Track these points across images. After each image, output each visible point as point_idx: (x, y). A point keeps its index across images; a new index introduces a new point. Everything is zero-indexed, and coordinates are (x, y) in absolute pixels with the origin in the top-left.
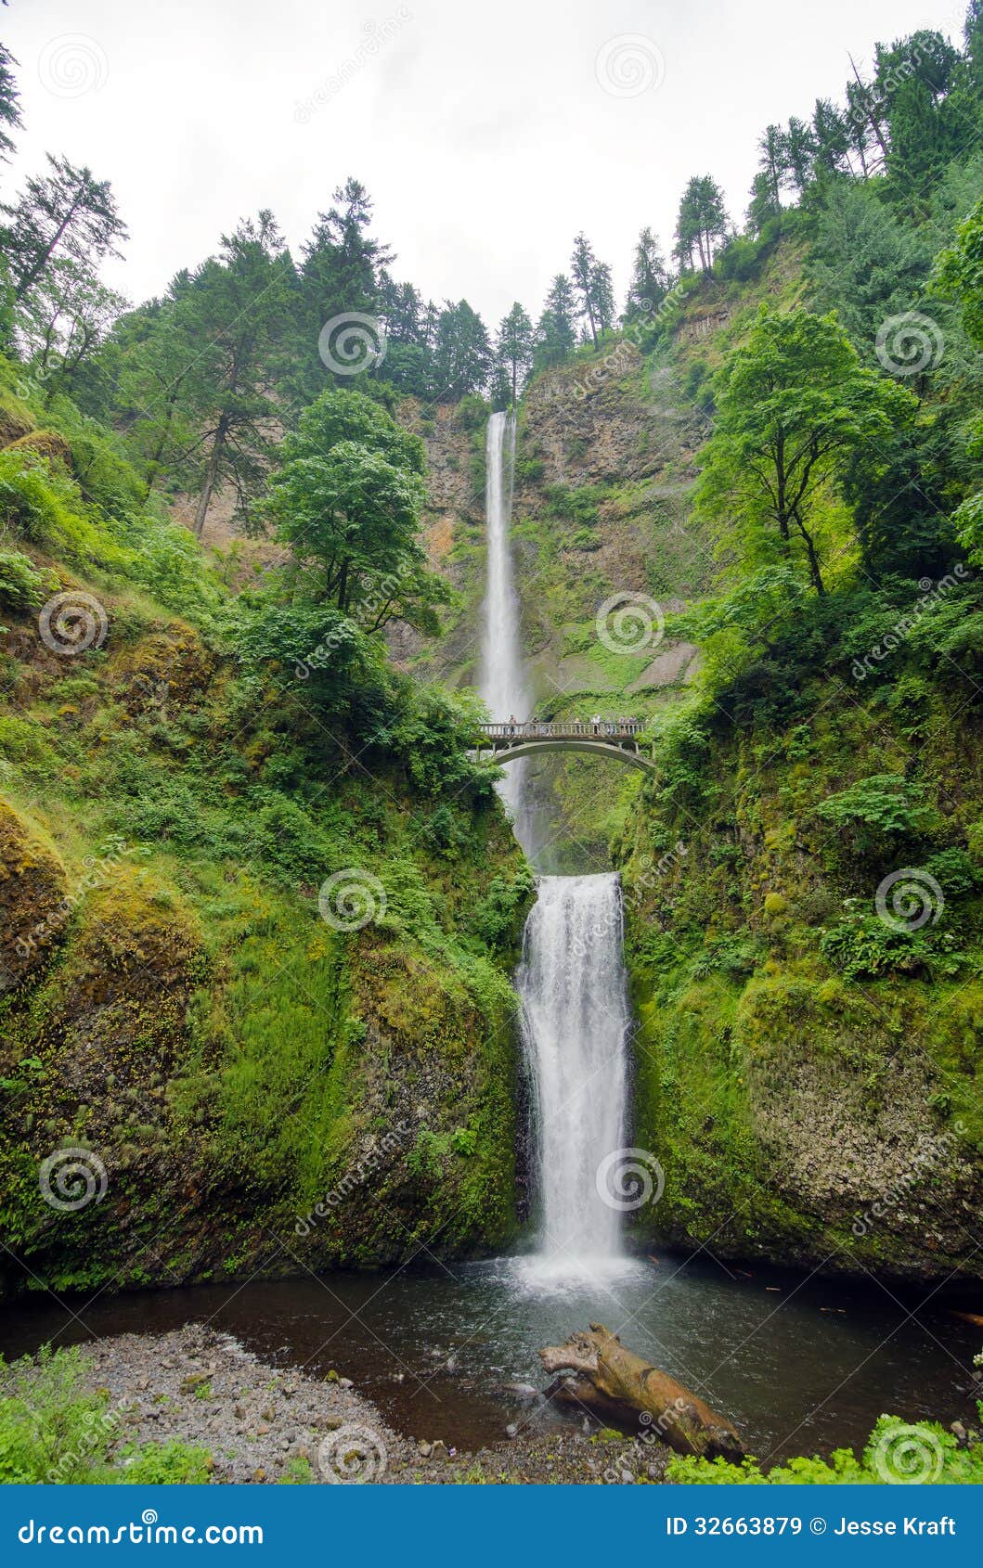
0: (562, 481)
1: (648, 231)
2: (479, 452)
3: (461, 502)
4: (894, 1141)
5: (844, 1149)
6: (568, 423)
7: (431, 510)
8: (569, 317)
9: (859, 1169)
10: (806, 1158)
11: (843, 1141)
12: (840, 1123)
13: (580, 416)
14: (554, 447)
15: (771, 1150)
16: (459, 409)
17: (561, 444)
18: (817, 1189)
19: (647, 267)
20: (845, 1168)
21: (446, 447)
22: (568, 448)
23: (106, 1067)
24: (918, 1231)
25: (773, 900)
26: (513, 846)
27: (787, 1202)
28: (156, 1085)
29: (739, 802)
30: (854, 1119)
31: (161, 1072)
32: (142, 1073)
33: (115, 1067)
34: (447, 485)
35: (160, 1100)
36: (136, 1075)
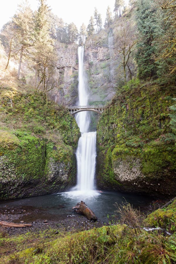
0: (92, 61)
1: (109, 6)
2: (77, 55)
3: (73, 65)
4: (134, 172)
5: (127, 174)
6: (93, 48)
8: (93, 25)
9: (129, 177)
10: (121, 175)
11: (126, 172)
13: (95, 47)
14: (91, 54)
15: (115, 174)
16: (72, 46)
17: (92, 53)
18: (122, 180)
19: (108, 14)
20: (126, 177)
21: (70, 54)
22: (93, 54)
23: (4, 166)
24: (137, 186)
25: (118, 135)
26: (77, 128)
27: (118, 182)
28: (14, 168)
29: (115, 119)
30: (128, 169)
31: (15, 166)
32: (11, 166)
33: (6, 166)
34: (71, 62)
35: (15, 171)
36: (10, 167)
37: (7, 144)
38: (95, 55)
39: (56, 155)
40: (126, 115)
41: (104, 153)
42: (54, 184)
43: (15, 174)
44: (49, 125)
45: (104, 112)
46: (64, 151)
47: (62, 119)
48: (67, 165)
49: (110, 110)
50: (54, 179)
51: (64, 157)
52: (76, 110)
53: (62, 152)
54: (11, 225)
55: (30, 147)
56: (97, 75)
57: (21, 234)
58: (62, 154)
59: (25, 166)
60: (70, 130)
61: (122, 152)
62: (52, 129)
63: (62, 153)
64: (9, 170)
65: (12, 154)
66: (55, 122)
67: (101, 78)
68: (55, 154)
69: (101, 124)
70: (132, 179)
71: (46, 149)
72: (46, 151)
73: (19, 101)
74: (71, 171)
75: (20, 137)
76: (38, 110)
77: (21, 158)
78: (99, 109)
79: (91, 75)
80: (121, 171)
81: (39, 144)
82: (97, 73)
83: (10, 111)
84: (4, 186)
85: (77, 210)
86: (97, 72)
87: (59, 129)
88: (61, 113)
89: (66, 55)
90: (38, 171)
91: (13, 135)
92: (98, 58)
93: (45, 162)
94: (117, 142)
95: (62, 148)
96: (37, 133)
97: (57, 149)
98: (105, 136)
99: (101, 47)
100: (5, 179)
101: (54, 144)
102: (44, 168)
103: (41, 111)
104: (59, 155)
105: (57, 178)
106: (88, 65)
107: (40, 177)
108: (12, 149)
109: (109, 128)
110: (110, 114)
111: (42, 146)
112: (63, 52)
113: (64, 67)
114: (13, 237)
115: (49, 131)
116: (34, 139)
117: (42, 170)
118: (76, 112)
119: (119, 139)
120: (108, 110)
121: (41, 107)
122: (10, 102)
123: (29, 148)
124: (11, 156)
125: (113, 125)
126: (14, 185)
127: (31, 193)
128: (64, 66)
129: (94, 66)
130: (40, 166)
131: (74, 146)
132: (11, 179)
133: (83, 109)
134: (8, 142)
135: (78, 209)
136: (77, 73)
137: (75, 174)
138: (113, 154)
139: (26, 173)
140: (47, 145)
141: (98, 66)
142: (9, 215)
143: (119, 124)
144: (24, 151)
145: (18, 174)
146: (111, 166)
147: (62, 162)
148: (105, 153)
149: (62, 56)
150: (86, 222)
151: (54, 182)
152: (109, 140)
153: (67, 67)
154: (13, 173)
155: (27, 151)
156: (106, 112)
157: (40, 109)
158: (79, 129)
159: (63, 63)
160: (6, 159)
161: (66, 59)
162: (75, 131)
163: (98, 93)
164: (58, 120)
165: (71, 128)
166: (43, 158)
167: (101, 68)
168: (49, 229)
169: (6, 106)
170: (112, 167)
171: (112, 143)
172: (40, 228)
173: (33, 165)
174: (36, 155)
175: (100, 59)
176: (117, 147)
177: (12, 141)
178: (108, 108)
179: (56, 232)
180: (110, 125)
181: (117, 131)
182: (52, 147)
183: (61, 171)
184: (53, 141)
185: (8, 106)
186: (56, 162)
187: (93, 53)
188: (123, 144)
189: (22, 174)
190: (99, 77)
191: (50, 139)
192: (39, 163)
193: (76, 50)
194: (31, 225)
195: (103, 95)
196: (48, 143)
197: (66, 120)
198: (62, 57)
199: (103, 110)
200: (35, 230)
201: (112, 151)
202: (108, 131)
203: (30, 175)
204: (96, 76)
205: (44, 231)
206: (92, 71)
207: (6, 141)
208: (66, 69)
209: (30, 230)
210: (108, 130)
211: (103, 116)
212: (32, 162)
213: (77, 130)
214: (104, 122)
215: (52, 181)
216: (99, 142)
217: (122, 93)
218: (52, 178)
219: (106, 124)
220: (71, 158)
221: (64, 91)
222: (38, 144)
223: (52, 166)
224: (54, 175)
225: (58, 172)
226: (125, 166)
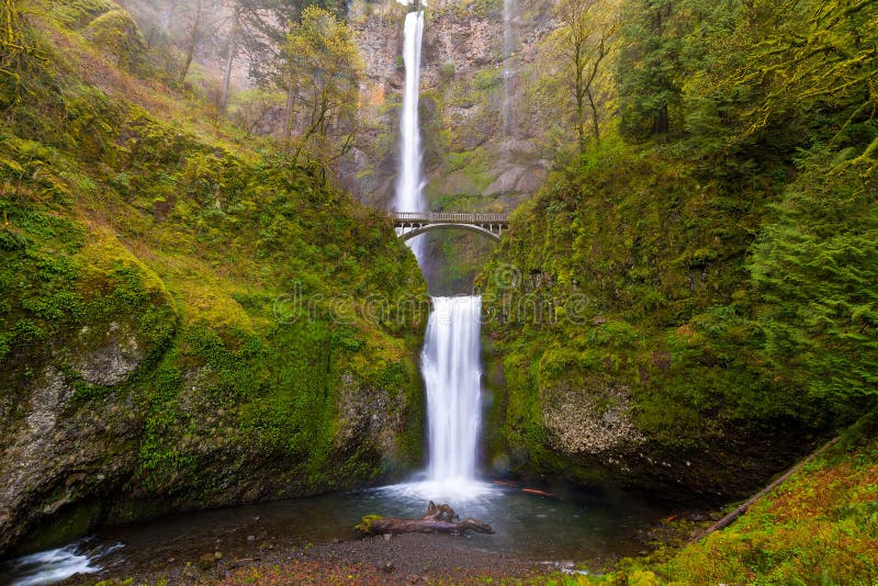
0: (450, 62)
2: (400, 39)
3: (388, 73)
4: (610, 427)
5: (586, 431)
6: (455, 22)
7: (370, 77)
9: (592, 439)
10: (567, 435)
11: (585, 426)
12: (585, 418)
13: (462, 19)
14: (447, 40)
15: (549, 431)
16: (387, 8)
17: (450, 37)
18: (572, 449)
20: (585, 439)
21: (379, 35)
22: (455, 40)
23: (204, 399)
24: (619, 467)
26: (422, 282)
28: (233, 407)
29: (545, 258)
30: (591, 416)
31: (236, 400)
32: (225, 401)
33: (209, 399)
34: (380, 61)
35: (236, 415)
36: (222, 403)
37: (216, 329)
38: (461, 42)
42: (356, 460)
43: (238, 424)
45: (507, 234)
48: (393, 399)
50: (354, 443)
56: (466, 110)
64: (220, 412)
67: (480, 120)
70: (602, 447)
73: (242, 189)
78: (491, 225)
79: (444, 106)
80: (569, 423)
82: (466, 104)
86: (467, 99)
89: (365, 39)
92: (468, 55)
95: (378, 344)
99: (480, 20)
100: (208, 440)
105: (363, 440)
106: (433, 73)
108: (229, 346)
110: (528, 242)
112: (354, 28)
113: (358, 77)
118: (416, 229)
121: (308, 212)
122: (214, 191)
124: (227, 368)
125: (539, 278)
127: (282, 487)
128: (358, 73)
129: (457, 78)
132: (225, 442)
133: (441, 221)
134: (219, 325)
136: (400, 99)
138: (540, 367)
141: (470, 80)
147: (379, 390)
151: (353, 453)
153: (366, 78)
154: (231, 422)
158: (426, 285)
160: (210, 376)
162: (415, 291)
165: (402, 282)
167: (478, 88)
169: (200, 204)
175: (477, 57)
176: (555, 347)
180: (527, 277)
182: (350, 341)
183: (375, 417)
186: (362, 389)
187: (454, 36)
188: (574, 336)
190: (471, 117)
193: (400, 22)
195: (484, 177)
199: (503, 227)
204: (461, 112)
206: (451, 94)
207: (212, 320)
208: (363, 86)
211: (503, 249)
213: (420, 288)
215: (348, 451)
216: (488, 329)
218: (350, 441)
221: (356, 157)
223: (347, 401)
224: (354, 432)
225: (368, 422)
226: (581, 406)
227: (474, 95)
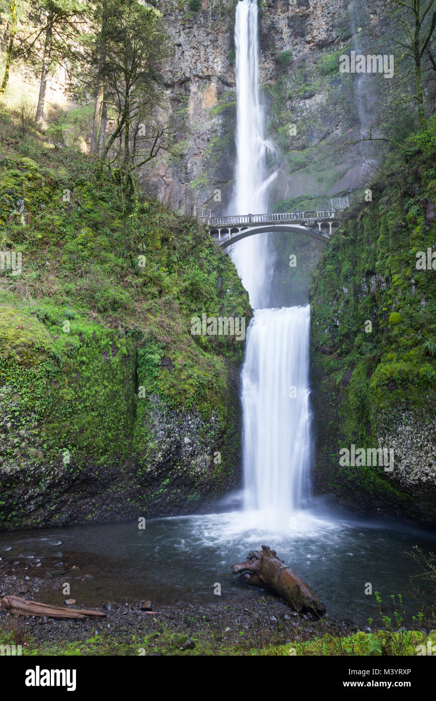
0: (287, 48)
2: (231, 31)
3: (220, 70)
5: (427, 457)
7: (200, 78)
10: (405, 462)
11: (427, 453)
12: (426, 443)
14: (282, 24)
17: (286, 21)
18: (411, 479)
20: (427, 468)
21: (209, 30)
22: (292, 24)
23: (6, 419)
25: (394, 316)
26: (243, 292)
27: (393, 486)
28: (35, 427)
29: (379, 256)
31: (38, 421)
32: (27, 421)
33: (11, 418)
34: (211, 58)
35: (39, 435)
36: (24, 423)
37: (14, 348)
38: (300, 25)
39: (172, 387)
40: (423, 239)
41: (338, 380)
42: (167, 486)
43: (41, 445)
44: (145, 284)
45: (338, 233)
46: (196, 371)
47: (188, 262)
48: (207, 421)
49: (362, 227)
50: (166, 466)
51: (198, 393)
52: (237, 231)
53: (190, 377)
54: (39, 610)
55: (84, 358)
56: (307, 101)
57: (71, 641)
58: (192, 385)
59: (71, 423)
60: (216, 299)
61: (408, 379)
62: (154, 297)
63: (191, 381)
64: (22, 432)
65: (28, 381)
66: (164, 275)
67: (323, 110)
68: (169, 383)
69: (325, 277)
71: (137, 366)
72: (136, 371)
73: (47, 203)
74: (223, 443)
75: (54, 323)
76: (109, 231)
77: (58, 393)
78: (319, 224)
79: (283, 100)
80: (407, 448)
81: (115, 349)
82: (307, 94)
83: (18, 238)
84: (8, 485)
85: (248, 576)
86: (307, 88)
87: (178, 298)
88: (185, 243)
89: (195, 36)
90: (111, 441)
91: (31, 319)
92: (308, 38)
93: (135, 411)
94: (390, 341)
95: (190, 361)
96: (106, 310)
97: (174, 367)
98: (341, 321)
100: (11, 461)
101: (163, 348)
102: (132, 429)
103: (116, 235)
104: (180, 387)
105: (174, 465)
106: (270, 65)
107: (119, 458)
108: (29, 365)
109: (357, 290)
110: (360, 240)
111: (124, 356)
112: (182, 27)
113: (188, 79)
114: (48, 646)
115: (145, 306)
116: (98, 333)
117: (125, 435)
118: (235, 235)
119: (396, 331)
120: (355, 227)
121: (117, 223)
122: (19, 207)
123: (83, 363)
124: (27, 387)
125: (373, 281)
126: (36, 482)
127: (91, 512)
128: (188, 75)
129: (295, 66)
130: (119, 421)
131: (230, 357)
132: (29, 463)
133: (262, 224)
134: (17, 342)
135: (254, 573)
136: (233, 97)
137: (235, 453)
138: (373, 384)
139: (74, 446)
140: (141, 352)
141: (310, 66)
142: (27, 578)
143: (395, 277)
144: (68, 373)
145: (50, 448)
146: (365, 428)
147: (191, 411)
148: (345, 382)
149: (181, 40)
150: (286, 617)
151: (165, 477)
152: (355, 334)
153: (197, 79)
154: (34, 443)
155: (76, 371)
156: (345, 234)
157: (113, 230)
158: (248, 296)
159: (184, 65)
160: (10, 395)
161: (194, 51)
162: (234, 304)
163: (310, 167)
164: (176, 267)
165: (221, 294)
166: (127, 397)
167: (322, 75)
168: (161, 631)
169: (5, 221)
170: (369, 432)
171: (370, 345)
172: (132, 625)
173: (97, 420)
174: (105, 387)
175: (317, 39)
176: (391, 360)
177: (29, 337)
178: (353, 217)
179: (188, 642)
180: (360, 280)
181: (390, 301)
182: (156, 358)
183: (187, 440)
184: (159, 338)
185: (10, 221)
186: (171, 410)
187: (290, 19)
188: (411, 347)
189: (62, 447)
190: (313, 108)
191: (151, 333)
192: (116, 411)
193: (231, 13)
194: (102, 614)
195: (329, 174)
196: (143, 345)
197: (201, 266)
198: (179, 45)
199: (333, 226)
200: (115, 631)
201: (369, 373)
202: (352, 302)
203: (88, 452)
204: (301, 104)
205: (147, 637)
206: (289, 85)
207: (10, 337)
208: (193, 88)
209: (99, 630)
210: (352, 298)
211: (334, 249)
212: (93, 410)
213: (240, 300)
214: (338, 270)
215: (159, 475)
216: (318, 342)
217: (407, 162)
218: (160, 466)
219: (346, 277)
220: (223, 399)
221: (189, 165)
222: (111, 349)
223: (156, 423)
224: (163, 456)
225: (179, 446)
226: (420, 428)
227: (316, 82)
